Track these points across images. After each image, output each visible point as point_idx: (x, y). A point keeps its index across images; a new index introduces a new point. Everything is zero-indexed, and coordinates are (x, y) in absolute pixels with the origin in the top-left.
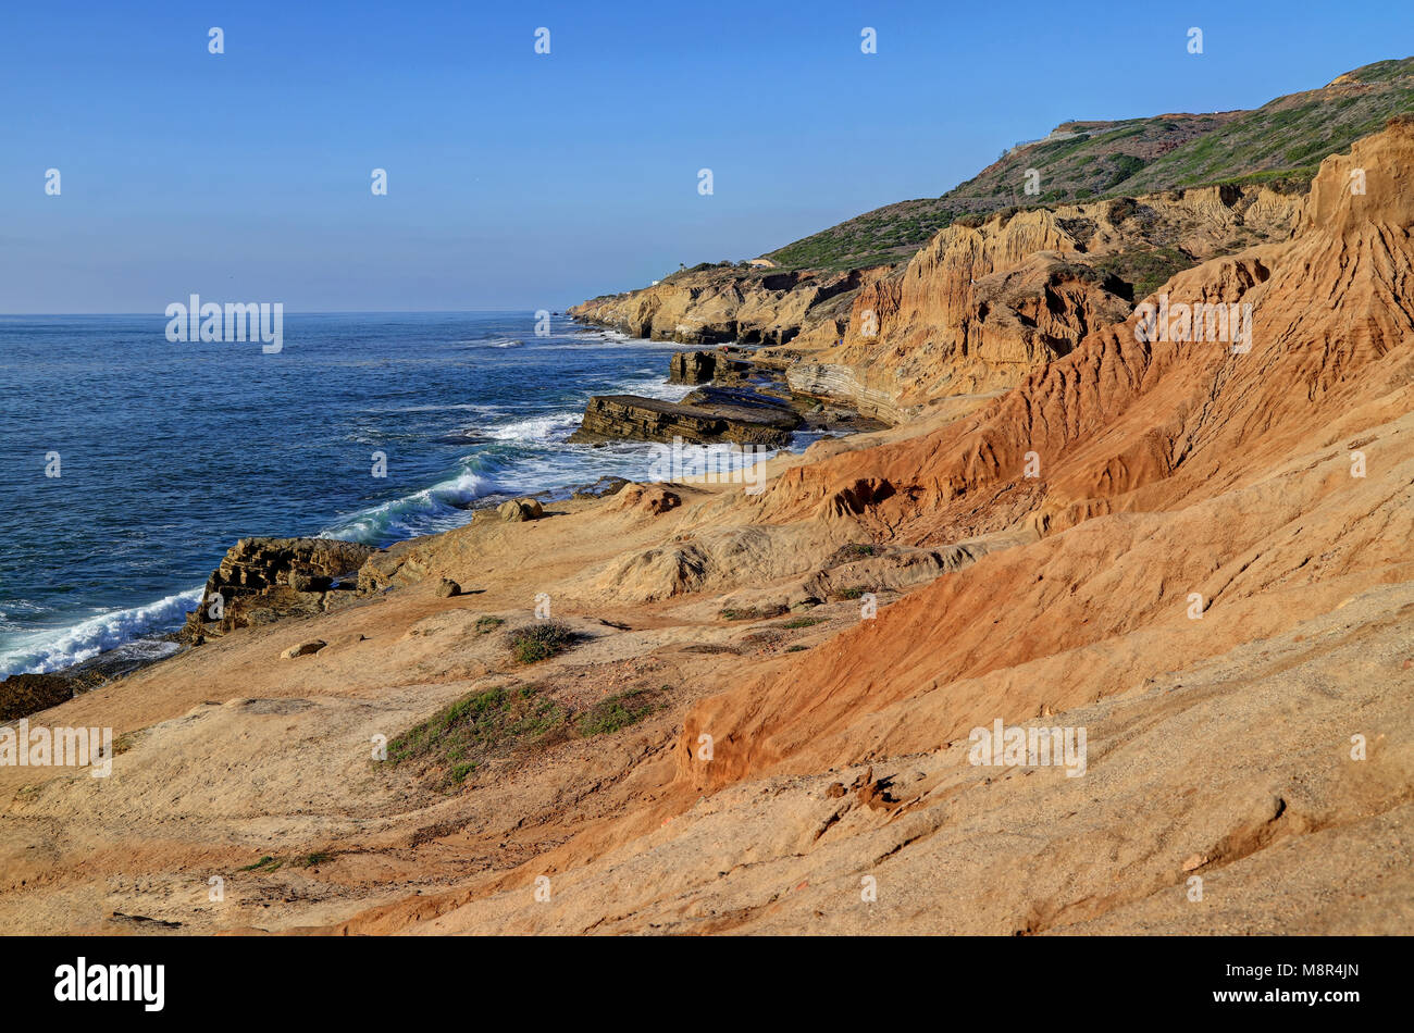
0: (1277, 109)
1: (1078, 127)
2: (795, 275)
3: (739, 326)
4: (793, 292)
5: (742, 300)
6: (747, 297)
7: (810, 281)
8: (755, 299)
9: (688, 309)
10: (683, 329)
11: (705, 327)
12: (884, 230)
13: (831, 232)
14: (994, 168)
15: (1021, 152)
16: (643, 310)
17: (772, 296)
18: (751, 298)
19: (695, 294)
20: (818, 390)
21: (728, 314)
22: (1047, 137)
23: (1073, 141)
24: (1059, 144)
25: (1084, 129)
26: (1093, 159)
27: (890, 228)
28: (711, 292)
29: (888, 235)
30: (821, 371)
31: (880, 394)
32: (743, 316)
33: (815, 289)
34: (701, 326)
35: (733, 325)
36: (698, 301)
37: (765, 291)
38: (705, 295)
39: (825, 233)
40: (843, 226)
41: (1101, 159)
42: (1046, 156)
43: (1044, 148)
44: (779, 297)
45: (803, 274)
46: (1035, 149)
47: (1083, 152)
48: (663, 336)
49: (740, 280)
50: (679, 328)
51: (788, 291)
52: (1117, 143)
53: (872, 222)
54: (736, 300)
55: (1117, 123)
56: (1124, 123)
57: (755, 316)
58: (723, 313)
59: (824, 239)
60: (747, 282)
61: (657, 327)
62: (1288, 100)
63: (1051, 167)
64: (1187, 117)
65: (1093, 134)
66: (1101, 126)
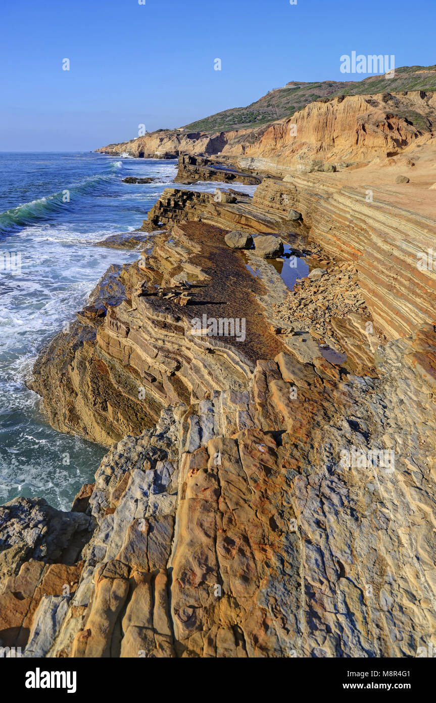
0: (371, 80)
1: (295, 84)
2: (199, 134)
3: (180, 153)
4: (199, 140)
5: (180, 143)
6: (182, 141)
7: (205, 136)
8: (185, 142)
9: (159, 146)
10: (158, 153)
11: (167, 153)
12: (228, 119)
13: (208, 119)
14: (265, 98)
15: (275, 92)
16: (139, 146)
17: (191, 141)
18: (183, 142)
19: (162, 140)
20: (251, 168)
21: (175, 148)
22: (285, 87)
23: (295, 89)
24: (289, 89)
25: (298, 85)
26: (304, 95)
27: (231, 118)
28: (168, 139)
29: (230, 120)
30: (253, 160)
31: (284, 167)
32: (180, 149)
33: (209, 139)
34: (165, 152)
35: (177, 152)
36: (163, 142)
37: (188, 139)
38: (165, 140)
39: (205, 119)
40: (212, 117)
41: (307, 96)
42: (285, 94)
43: (284, 91)
44: (194, 142)
45: (202, 133)
46: (280, 91)
47: (300, 93)
48: (149, 156)
49: (178, 135)
50: (156, 153)
51: (198, 139)
52: (312, 90)
53: (223, 115)
54: (178, 142)
55: (309, 83)
56: (312, 83)
57: (186, 149)
58: (173, 147)
59: (205, 121)
60: (181, 136)
61: (146, 153)
62: (373, 78)
63: (288, 98)
64: (335, 83)
65: (302, 87)
66: (304, 84)
